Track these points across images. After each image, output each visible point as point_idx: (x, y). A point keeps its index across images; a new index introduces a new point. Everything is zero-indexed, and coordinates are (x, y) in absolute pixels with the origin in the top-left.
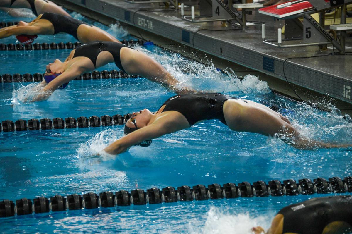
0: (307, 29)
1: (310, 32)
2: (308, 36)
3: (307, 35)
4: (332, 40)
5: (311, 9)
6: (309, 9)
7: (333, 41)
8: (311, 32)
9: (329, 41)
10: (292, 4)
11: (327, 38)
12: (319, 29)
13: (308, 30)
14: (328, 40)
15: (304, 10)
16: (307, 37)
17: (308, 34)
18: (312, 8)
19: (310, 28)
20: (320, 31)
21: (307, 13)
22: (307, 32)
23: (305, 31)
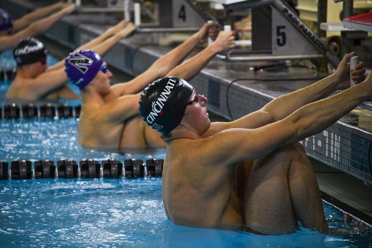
0: (278, 28)
1: (284, 35)
2: (281, 42)
3: (278, 40)
4: (325, 52)
7: (327, 52)
8: (287, 36)
9: (320, 53)
11: (317, 46)
12: (302, 29)
13: (282, 31)
14: (318, 51)
16: (279, 44)
17: (281, 37)
19: (284, 27)
20: (304, 33)
22: (278, 34)
23: (274, 32)
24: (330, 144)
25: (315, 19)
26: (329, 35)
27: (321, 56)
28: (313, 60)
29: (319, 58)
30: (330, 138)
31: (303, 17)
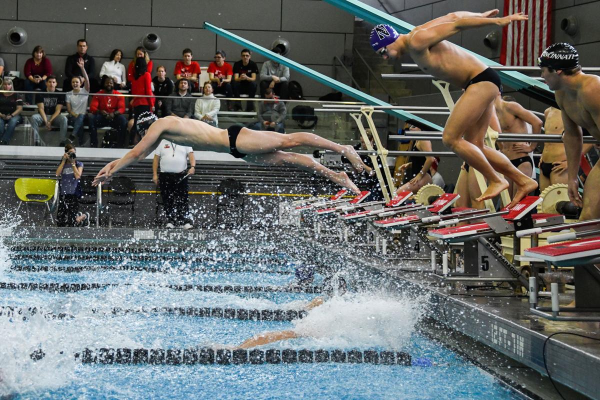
0: (483, 257)
1: (487, 262)
3: (483, 267)
4: (518, 276)
5: (487, 230)
6: (484, 230)
7: (520, 277)
8: (490, 263)
10: (460, 222)
11: (512, 273)
12: (500, 259)
13: (486, 259)
14: (513, 276)
15: (478, 231)
16: (484, 269)
17: (485, 264)
18: (489, 230)
19: (487, 257)
21: (484, 237)
22: (483, 262)
23: (480, 260)
24: (516, 343)
25: (512, 253)
26: (522, 265)
27: (516, 279)
28: (510, 282)
29: (515, 281)
30: (516, 338)
31: (505, 252)
